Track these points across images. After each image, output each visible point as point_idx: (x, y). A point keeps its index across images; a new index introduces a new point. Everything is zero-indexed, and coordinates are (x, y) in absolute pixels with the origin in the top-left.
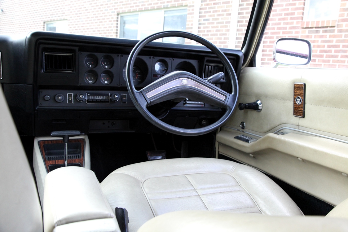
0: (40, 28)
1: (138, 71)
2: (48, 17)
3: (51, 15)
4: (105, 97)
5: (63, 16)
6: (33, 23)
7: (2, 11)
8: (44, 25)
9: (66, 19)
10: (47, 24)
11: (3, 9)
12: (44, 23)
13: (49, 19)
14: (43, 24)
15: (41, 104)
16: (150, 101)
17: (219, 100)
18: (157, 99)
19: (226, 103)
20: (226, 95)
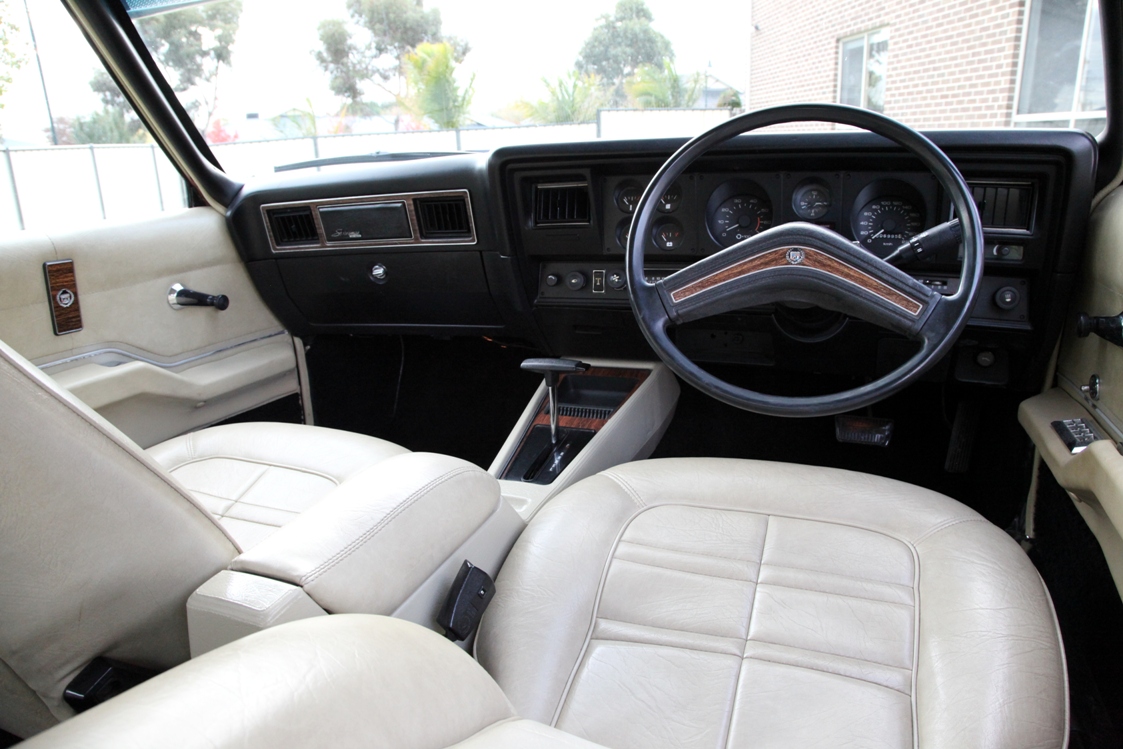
0: (829, 54)
2: (845, 25)
3: (852, 19)
5: (879, 16)
6: (814, 46)
7: (757, 28)
8: (837, 47)
9: (886, 22)
10: (844, 44)
11: (759, 24)
12: (838, 41)
13: (848, 30)
14: (834, 44)
15: (542, 293)
16: (677, 312)
17: (897, 316)
18: (700, 307)
19: (918, 326)
20: (926, 299)
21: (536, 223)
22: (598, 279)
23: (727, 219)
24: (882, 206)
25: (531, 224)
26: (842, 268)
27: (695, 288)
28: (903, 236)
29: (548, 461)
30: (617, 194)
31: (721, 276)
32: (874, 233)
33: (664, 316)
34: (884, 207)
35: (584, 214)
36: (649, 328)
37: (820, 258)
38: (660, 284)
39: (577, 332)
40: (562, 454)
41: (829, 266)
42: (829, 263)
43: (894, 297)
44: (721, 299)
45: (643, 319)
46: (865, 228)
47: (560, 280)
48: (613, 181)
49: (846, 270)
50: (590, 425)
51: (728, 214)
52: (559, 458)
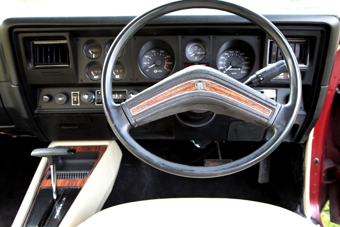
1: (168, 56)
4: (121, 95)
15: (40, 107)
16: (135, 120)
17: (259, 117)
18: (149, 117)
19: (271, 122)
20: (274, 107)
21: (35, 65)
22: (75, 97)
23: (148, 62)
24: (230, 53)
25: (31, 66)
26: (226, 91)
27: (144, 106)
28: (241, 69)
29: (53, 212)
30: (85, 48)
31: (159, 98)
32: (227, 67)
33: (127, 123)
34: (231, 54)
35: (65, 60)
36: (119, 132)
37: (214, 86)
38: (123, 104)
39: (62, 127)
40: (61, 205)
41: (219, 90)
42: (219, 88)
43: (256, 106)
44: (160, 111)
45: (115, 126)
46: (222, 65)
47: (51, 98)
48: (83, 40)
49: (229, 92)
50: (76, 184)
51: (149, 58)
52: (60, 208)
